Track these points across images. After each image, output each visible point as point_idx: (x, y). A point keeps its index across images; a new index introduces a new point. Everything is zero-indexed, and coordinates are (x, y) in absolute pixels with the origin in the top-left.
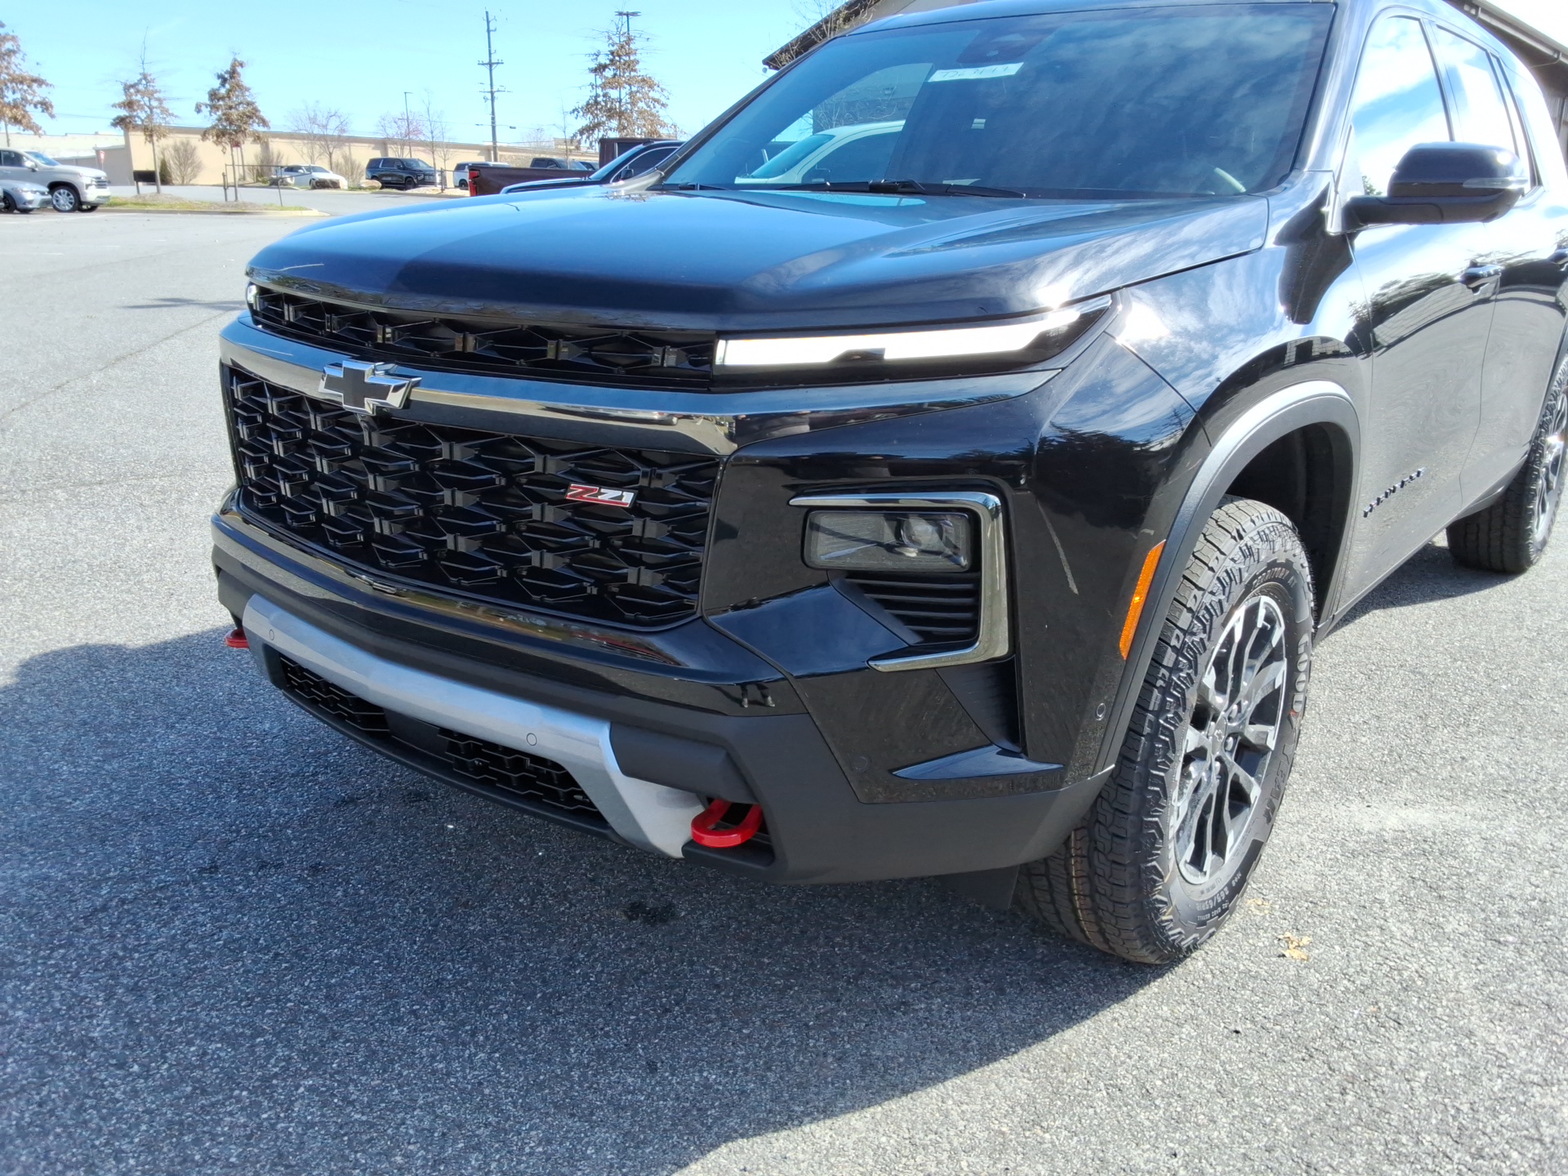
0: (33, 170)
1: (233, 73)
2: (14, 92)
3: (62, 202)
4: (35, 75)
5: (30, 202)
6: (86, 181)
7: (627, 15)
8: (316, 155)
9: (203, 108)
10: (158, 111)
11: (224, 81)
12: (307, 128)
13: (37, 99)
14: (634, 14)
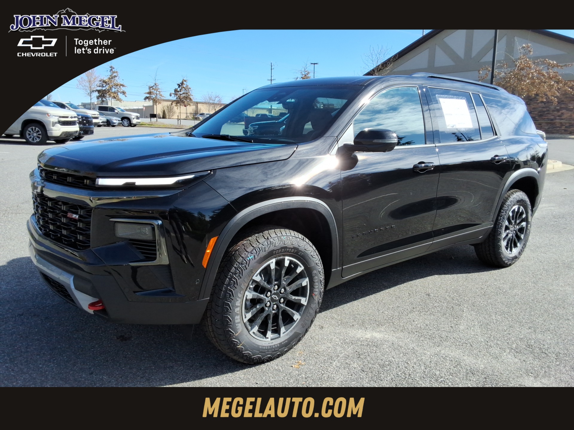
0: (117, 113)
1: (182, 83)
2: (115, 89)
3: (125, 123)
4: (122, 83)
5: (115, 123)
6: (133, 117)
7: (314, 64)
8: (211, 110)
9: (172, 95)
10: (159, 95)
11: (179, 86)
12: (208, 100)
13: (122, 91)
14: (316, 64)
